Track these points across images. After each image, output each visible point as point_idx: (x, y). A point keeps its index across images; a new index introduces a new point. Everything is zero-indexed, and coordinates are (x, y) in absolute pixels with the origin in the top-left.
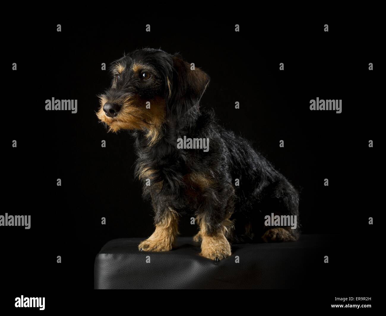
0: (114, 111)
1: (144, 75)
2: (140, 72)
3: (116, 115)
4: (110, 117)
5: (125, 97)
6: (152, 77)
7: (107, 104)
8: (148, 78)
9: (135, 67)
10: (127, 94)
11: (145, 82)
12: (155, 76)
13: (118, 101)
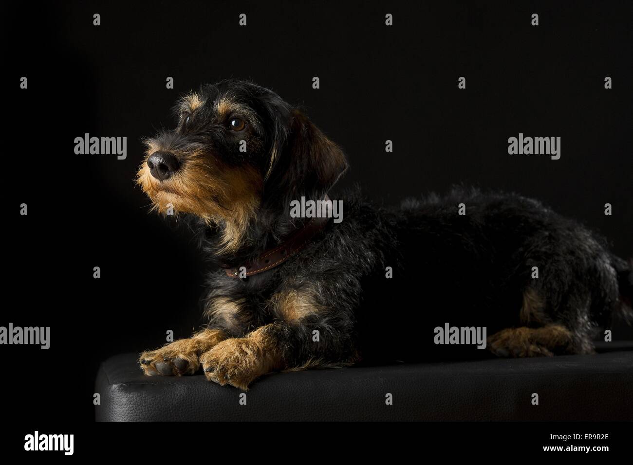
0: (167, 168)
1: (233, 123)
2: (228, 116)
3: (168, 177)
4: (156, 178)
5: (192, 149)
6: (247, 130)
7: (156, 154)
8: (241, 129)
9: (222, 106)
10: (196, 144)
11: (234, 136)
12: (253, 129)
13: (178, 153)
